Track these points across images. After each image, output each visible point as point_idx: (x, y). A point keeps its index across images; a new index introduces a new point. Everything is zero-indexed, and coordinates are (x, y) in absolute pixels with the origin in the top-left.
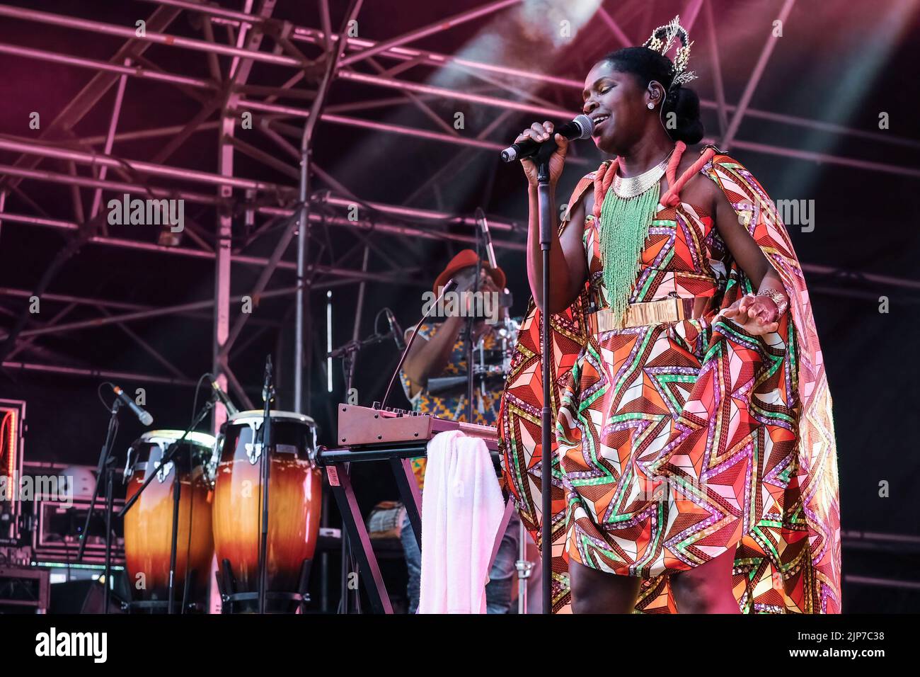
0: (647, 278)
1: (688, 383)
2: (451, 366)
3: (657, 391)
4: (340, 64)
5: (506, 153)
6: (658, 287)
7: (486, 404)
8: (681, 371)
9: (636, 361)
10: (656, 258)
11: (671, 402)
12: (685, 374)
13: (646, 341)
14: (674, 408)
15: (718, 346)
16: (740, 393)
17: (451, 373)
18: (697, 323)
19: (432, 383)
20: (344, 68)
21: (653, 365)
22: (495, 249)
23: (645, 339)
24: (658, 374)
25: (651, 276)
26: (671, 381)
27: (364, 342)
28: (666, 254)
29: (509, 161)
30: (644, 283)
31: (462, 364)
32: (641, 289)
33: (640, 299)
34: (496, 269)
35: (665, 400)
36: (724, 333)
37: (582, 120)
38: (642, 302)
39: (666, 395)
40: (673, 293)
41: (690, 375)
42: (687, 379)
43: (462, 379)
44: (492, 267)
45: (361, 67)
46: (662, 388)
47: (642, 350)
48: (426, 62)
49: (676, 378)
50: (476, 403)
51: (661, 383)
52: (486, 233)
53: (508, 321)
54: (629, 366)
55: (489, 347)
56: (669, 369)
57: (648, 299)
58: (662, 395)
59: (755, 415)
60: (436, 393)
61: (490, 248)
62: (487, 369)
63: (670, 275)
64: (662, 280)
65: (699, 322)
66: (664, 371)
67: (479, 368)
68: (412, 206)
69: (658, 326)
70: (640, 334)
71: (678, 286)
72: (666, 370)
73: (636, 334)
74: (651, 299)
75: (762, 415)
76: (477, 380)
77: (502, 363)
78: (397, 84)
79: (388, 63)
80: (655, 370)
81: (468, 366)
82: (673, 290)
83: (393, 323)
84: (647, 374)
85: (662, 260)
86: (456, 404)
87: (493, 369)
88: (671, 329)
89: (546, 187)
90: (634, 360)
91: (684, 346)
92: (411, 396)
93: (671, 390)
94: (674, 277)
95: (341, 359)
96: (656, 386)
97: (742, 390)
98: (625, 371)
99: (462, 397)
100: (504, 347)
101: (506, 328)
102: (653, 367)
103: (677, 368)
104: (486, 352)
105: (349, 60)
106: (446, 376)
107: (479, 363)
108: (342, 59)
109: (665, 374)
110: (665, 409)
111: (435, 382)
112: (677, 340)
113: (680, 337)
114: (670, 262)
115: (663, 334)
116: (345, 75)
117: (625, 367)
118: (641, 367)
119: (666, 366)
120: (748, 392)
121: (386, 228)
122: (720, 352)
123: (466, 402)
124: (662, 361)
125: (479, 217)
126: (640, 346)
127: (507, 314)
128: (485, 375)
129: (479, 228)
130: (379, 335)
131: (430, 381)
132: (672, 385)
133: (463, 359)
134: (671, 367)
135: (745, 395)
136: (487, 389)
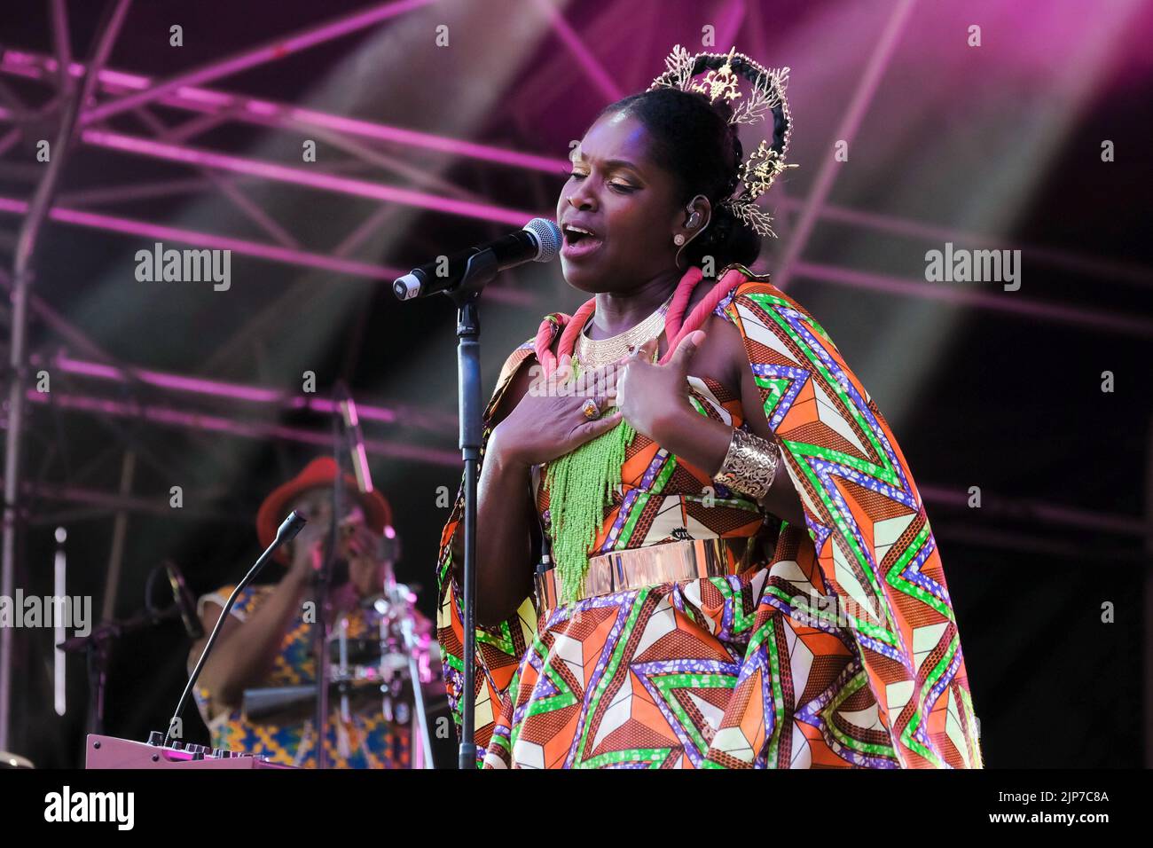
0: (632, 506)
1: (710, 689)
2: (288, 671)
3: (657, 705)
4: (86, 117)
5: (402, 284)
6: (652, 520)
7: (353, 739)
8: (696, 667)
9: (616, 654)
10: (644, 474)
11: (680, 723)
12: (704, 673)
13: (633, 617)
14: (687, 734)
15: (767, 630)
16: (810, 712)
17: (286, 682)
18: (724, 584)
19: (251, 699)
20: (95, 125)
21: (645, 660)
22: (369, 456)
23: (632, 614)
24: (656, 675)
25: (640, 502)
26: (679, 685)
27: (128, 623)
28: (662, 466)
29: (407, 298)
30: (628, 515)
31: (307, 666)
32: (623, 526)
33: (621, 544)
34: (368, 495)
35: (671, 720)
36: (777, 605)
37: (539, 228)
38: (626, 548)
39: (672, 711)
40: (678, 530)
41: (713, 673)
42: (708, 681)
43: (307, 691)
44: (362, 489)
45: (125, 123)
46: (664, 700)
47: (627, 634)
48: (242, 116)
49: (689, 680)
50: (333, 737)
51: (662, 691)
52: (352, 429)
53: (391, 586)
54: (607, 665)
55: (355, 633)
56: (674, 665)
57: (635, 543)
58: (666, 712)
59: (842, 752)
60: (260, 717)
61: (360, 456)
62: (352, 673)
63: (672, 500)
64: (659, 508)
65: (728, 582)
66: (668, 669)
67: (338, 672)
68: (216, 374)
69: (653, 590)
70: (622, 605)
71: (689, 518)
72: (670, 666)
73: (616, 604)
74: (642, 542)
75: (854, 751)
76: (334, 692)
77: (379, 663)
78: (190, 156)
79: (172, 118)
80: (650, 668)
81: (319, 669)
82: (680, 525)
83: (181, 589)
84: (638, 675)
85: (656, 478)
86: (297, 740)
87: (363, 673)
88: (676, 593)
89: (474, 346)
90: (613, 651)
91: (699, 624)
92: (211, 717)
93: (680, 703)
94: (681, 503)
95: (85, 656)
96: (655, 696)
97: (814, 707)
98: (602, 675)
99: (308, 725)
100: (384, 633)
101: (387, 599)
102: (647, 662)
103: (689, 664)
104: (352, 642)
105: (105, 111)
106: (278, 685)
107: (337, 661)
108: (90, 109)
109: (669, 674)
110: (671, 737)
111: (256, 697)
112: (688, 611)
113: (692, 607)
114: (669, 480)
115: (663, 603)
116: (97, 138)
117: (601, 667)
118: (626, 665)
119: (669, 660)
120: (823, 709)
121: (167, 416)
122: (773, 639)
123: (315, 736)
124: (661, 651)
125: (341, 398)
126: (624, 626)
127: (389, 573)
128: (348, 684)
129: (340, 418)
130: (154, 611)
131: (249, 694)
132: (680, 693)
133: (310, 655)
134: (678, 662)
135: (819, 716)
136: (353, 710)
